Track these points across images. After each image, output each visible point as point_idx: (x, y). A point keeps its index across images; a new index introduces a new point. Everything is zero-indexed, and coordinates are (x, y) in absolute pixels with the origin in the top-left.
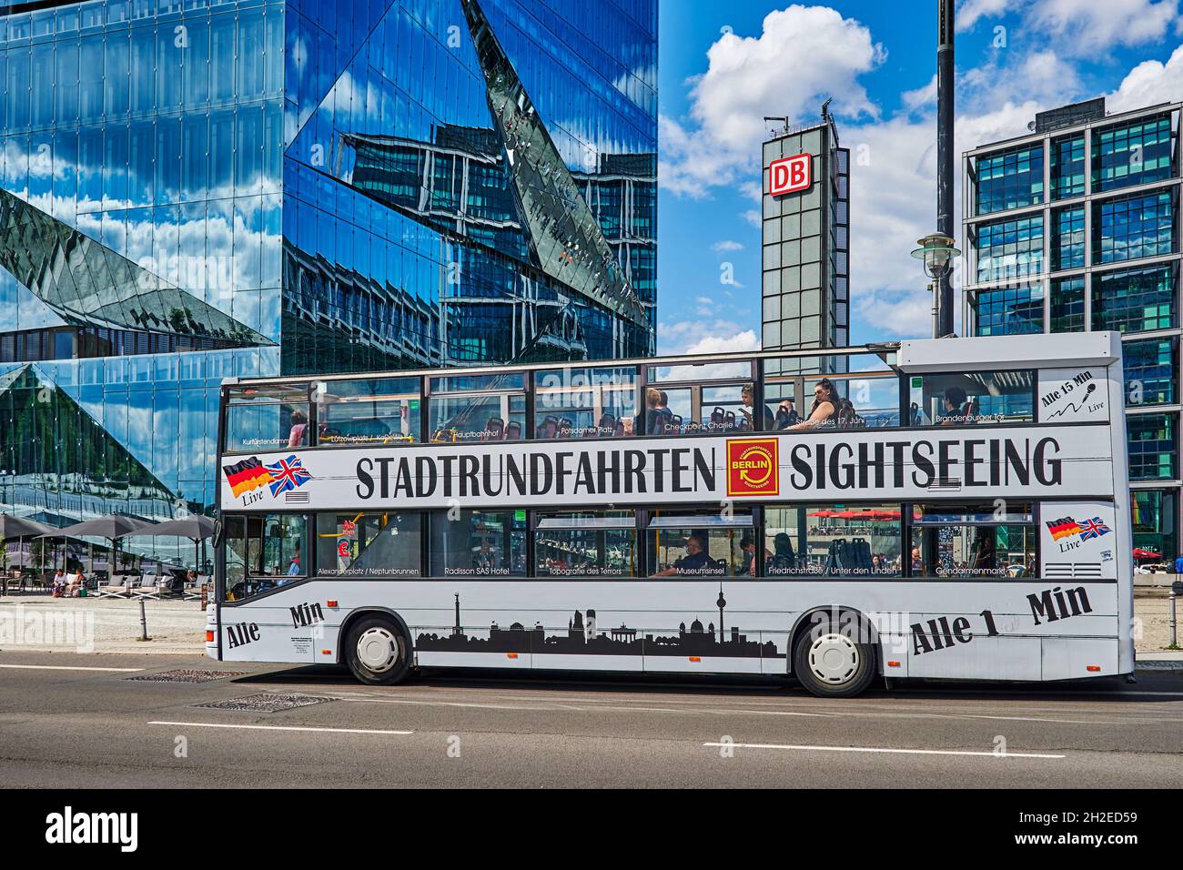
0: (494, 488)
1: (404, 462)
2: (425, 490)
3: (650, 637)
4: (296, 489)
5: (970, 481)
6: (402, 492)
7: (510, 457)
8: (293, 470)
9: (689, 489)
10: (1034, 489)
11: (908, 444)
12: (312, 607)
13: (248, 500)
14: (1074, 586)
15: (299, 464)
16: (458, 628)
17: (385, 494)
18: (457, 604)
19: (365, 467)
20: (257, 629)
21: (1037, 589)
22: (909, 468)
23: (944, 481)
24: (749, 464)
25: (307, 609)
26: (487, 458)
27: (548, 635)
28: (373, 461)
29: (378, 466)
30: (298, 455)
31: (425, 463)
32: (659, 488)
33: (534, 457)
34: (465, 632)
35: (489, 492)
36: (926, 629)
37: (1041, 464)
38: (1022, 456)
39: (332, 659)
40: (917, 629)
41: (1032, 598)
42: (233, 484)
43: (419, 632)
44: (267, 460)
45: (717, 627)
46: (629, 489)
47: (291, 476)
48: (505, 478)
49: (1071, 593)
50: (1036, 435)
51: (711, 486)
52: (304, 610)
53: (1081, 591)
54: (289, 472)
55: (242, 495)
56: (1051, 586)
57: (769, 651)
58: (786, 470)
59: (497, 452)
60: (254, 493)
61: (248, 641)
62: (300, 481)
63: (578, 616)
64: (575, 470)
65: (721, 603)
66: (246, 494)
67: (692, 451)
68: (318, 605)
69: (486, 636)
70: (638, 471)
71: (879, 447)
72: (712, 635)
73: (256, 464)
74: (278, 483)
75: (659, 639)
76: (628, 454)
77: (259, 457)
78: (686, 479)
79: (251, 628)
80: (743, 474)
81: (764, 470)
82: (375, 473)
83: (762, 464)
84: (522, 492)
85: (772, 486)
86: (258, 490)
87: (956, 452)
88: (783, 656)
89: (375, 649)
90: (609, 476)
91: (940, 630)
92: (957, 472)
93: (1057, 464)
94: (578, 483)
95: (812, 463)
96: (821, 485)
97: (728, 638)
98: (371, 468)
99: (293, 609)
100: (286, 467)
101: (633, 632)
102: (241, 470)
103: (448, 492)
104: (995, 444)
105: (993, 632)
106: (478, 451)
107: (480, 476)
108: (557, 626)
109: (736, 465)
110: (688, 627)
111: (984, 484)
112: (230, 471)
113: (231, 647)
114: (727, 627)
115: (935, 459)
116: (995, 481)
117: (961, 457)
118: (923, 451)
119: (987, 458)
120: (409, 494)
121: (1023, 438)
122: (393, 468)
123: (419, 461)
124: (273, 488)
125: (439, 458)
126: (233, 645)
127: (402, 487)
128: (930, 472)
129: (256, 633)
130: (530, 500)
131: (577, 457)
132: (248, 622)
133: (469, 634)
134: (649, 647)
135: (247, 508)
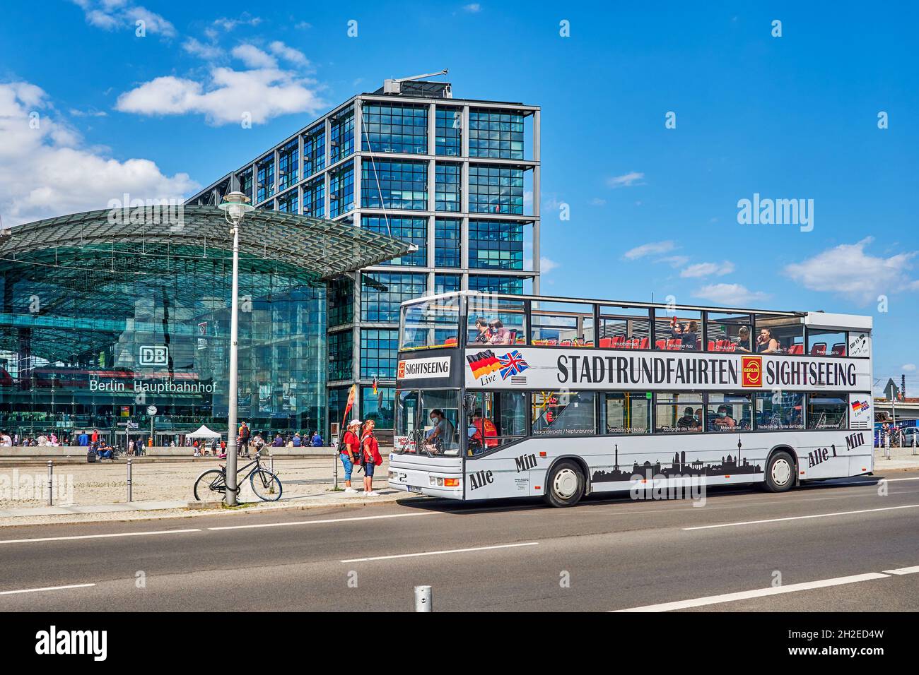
0: (636, 379)
1: (586, 359)
2: (598, 379)
3: (709, 465)
4: (519, 374)
5: (828, 383)
6: (585, 379)
7: (644, 359)
8: (516, 361)
9: (726, 383)
10: (848, 388)
11: (808, 363)
12: (530, 457)
13: (485, 382)
14: (859, 432)
15: (520, 357)
16: (616, 466)
17: (575, 380)
18: (616, 450)
19: (563, 361)
20: (491, 475)
21: (848, 434)
22: (809, 375)
23: (821, 383)
24: (751, 370)
25: (526, 458)
26: (632, 359)
27: (662, 467)
28: (567, 357)
29: (570, 361)
30: (519, 350)
31: (598, 360)
32: (714, 382)
33: (656, 360)
34: (620, 469)
35: (634, 382)
36: (814, 455)
37: (849, 377)
38: (844, 372)
39: (541, 493)
40: (810, 454)
41: (847, 438)
42: (474, 368)
43: (595, 470)
44: (499, 353)
45: (738, 459)
46: (700, 382)
47: (515, 365)
48: (641, 372)
49: (858, 435)
50: (849, 361)
51: (736, 382)
52: (524, 460)
53: (861, 434)
54: (514, 362)
55: (480, 377)
56: (853, 432)
57: (757, 470)
58: (765, 374)
59: (637, 355)
60: (489, 376)
61: (485, 484)
62: (521, 369)
63: (677, 455)
64: (676, 370)
65: (740, 445)
66: (484, 377)
67: (728, 362)
68: (533, 455)
69: (631, 470)
70: (705, 371)
71: (798, 363)
72: (735, 462)
73: (490, 355)
74: (506, 370)
75: (713, 467)
76: (700, 361)
77: (493, 350)
78: (725, 375)
79: (487, 474)
80: (748, 375)
81: (757, 373)
82: (569, 366)
83: (756, 370)
84: (650, 382)
85: (759, 382)
86: (492, 374)
87: (824, 368)
88: (763, 472)
89: (567, 483)
90: (691, 373)
91: (818, 455)
92: (824, 378)
93: (854, 375)
94: (677, 377)
95: (774, 370)
96: (778, 383)
97: (742, 464)
98: (567, 362)
99: (516, 459)
100: (511, 359)
101: (702, 463)
102: (480, 359)
103: (611, 380)
104: (836, 365)
105: (835, 455)
106: (627, 355)
107: (628, 371)
108: (667, 462)
109: (746, 370)
110: (726, 459)
111: (832, 384)
112: (472, 359)
113: (472, 489)
114: (742, 458)
115: (817, 371)
116: (836, 384)
117: (825, 372)
118: (813, 366)
119: (834, 372)
120: (589, 381)
121: (844, 362)
122: (580, 362)
123: (595, 359)
124: (502, 373)
125: (606, 358)
126: (474, 487)
127: (584, 376)
128: (816, 379)
129: (491, 478)
130: (654, 386)
131: (677, 361)
132: (485, 470)
133: (622, 470)
134: (709, 471)
135: (484, 387)
